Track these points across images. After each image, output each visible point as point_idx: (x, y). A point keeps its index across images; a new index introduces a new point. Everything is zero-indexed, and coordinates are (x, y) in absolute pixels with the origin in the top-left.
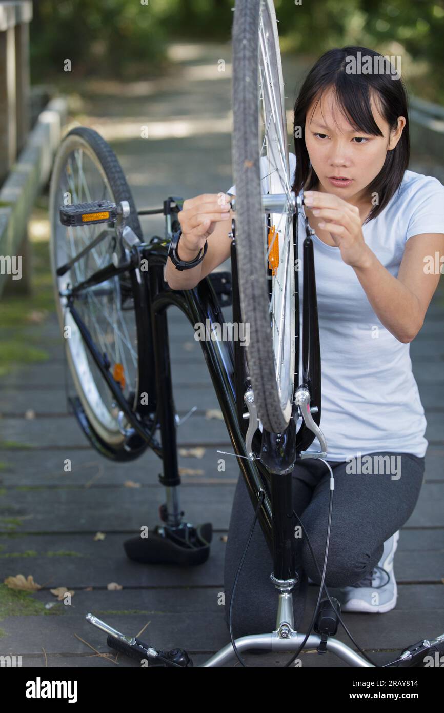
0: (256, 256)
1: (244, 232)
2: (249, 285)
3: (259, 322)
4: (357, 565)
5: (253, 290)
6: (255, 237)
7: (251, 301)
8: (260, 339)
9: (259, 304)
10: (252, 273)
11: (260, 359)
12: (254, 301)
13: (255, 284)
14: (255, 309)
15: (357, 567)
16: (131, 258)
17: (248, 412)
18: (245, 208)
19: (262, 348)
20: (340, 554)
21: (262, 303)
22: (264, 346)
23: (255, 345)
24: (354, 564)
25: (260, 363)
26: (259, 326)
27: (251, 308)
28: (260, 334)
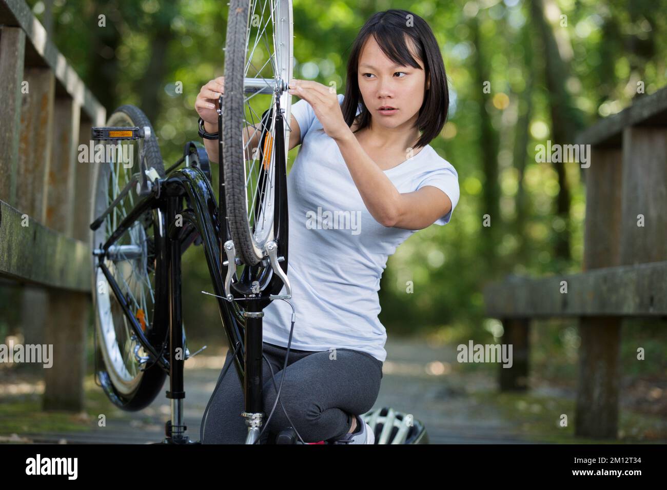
0: (236, 76)
1: (230, 58)
2: (229, 99)
3: (233, 130)
4: (308, 412)
5: (232, 103)
6: (237, 63)
7: (229, 112)
8: (234, 145)
9: (235, 115)
10: (232, 90)
11: (232, 162)
12: (232, 112)
13: (234, 98)
14: (231, 119)
15: (309, 415)
16: (152, 188)
17: (227, 260)
18: (233, 41)
19: (234, 153)
20: (293, 401)
21: (237, 115)
22: (236, 152)
23: (230, 149)
24: (305, 411)
25: (232, 166)
26: (233, 133)
27: (229, 118)
28: (233, 139)
